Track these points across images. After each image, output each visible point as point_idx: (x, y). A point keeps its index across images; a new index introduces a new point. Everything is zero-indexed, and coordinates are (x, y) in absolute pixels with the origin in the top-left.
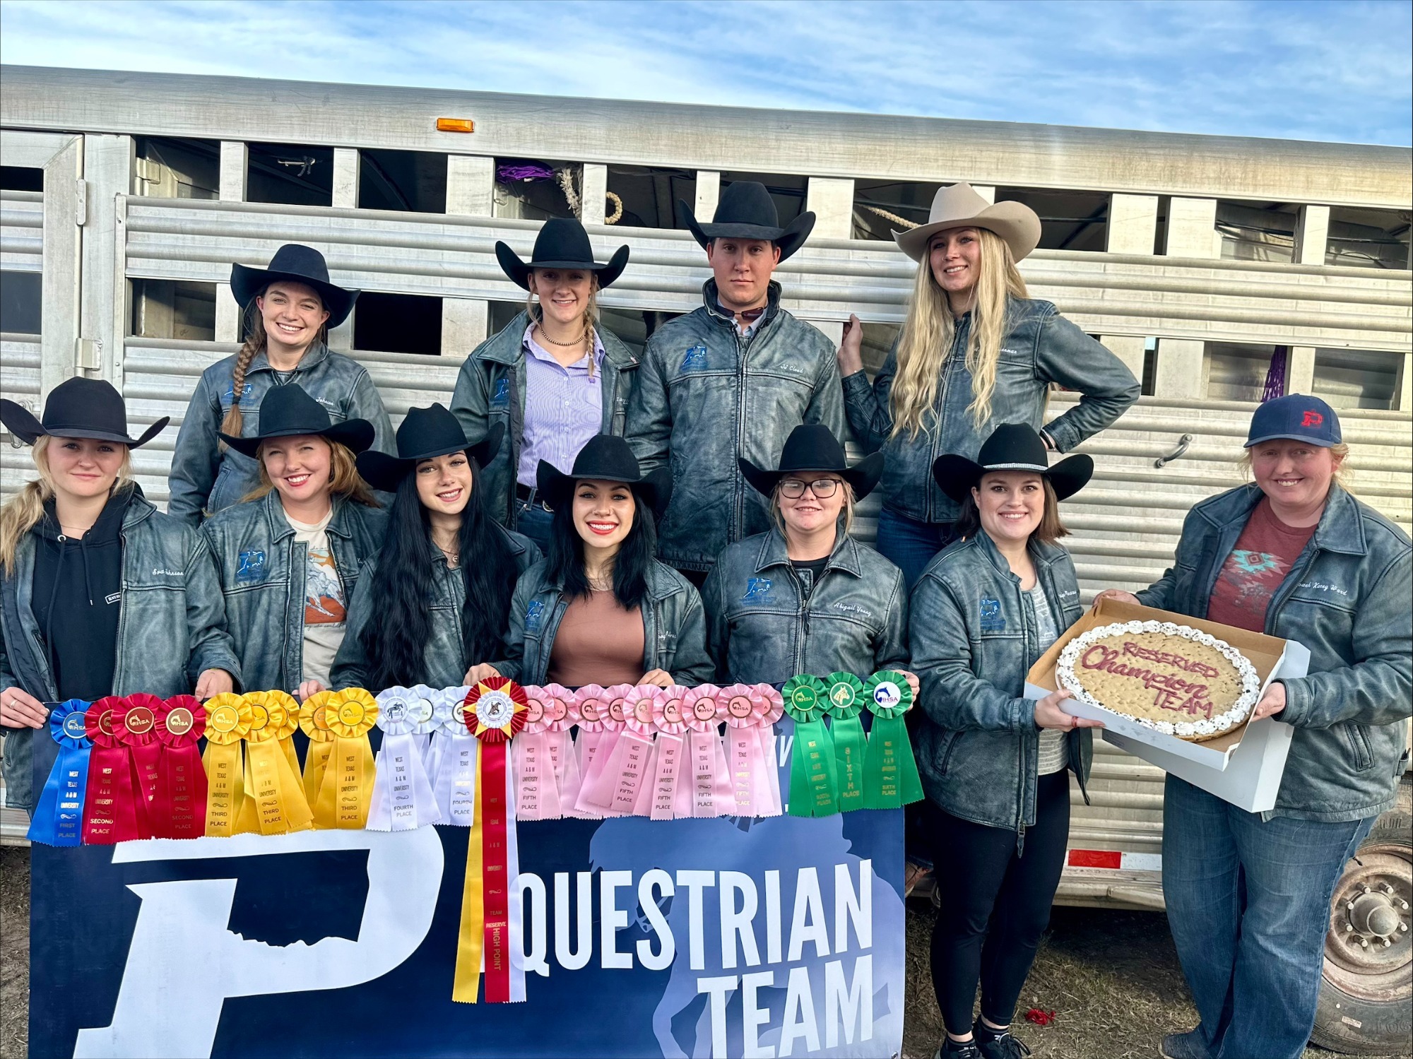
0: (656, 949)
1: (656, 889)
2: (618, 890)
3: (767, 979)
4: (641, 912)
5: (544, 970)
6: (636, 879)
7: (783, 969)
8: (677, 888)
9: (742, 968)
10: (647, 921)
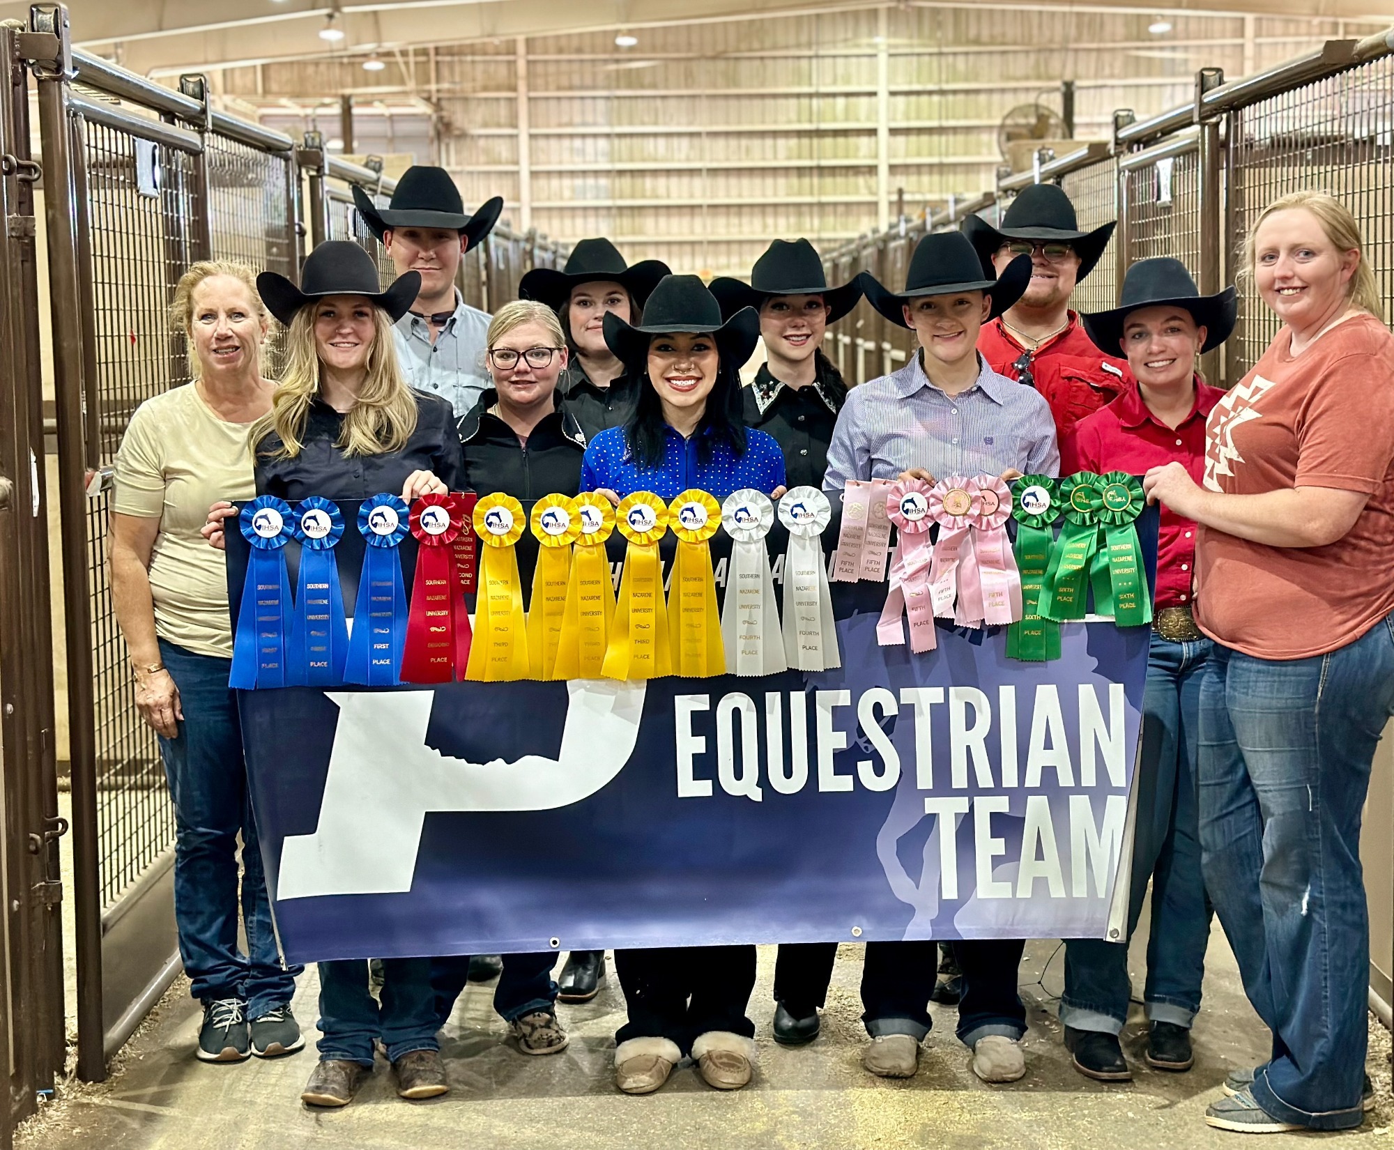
0: (879, 769)
1: (878, 709)
2: (835, 710)
3: (1001, 804)
4: (861, 733)
5: (756, 795)
6: (855, 699)
7: (1019, 795)
8: (900, 707)
9: (973, 790)
10: (868, 741)
